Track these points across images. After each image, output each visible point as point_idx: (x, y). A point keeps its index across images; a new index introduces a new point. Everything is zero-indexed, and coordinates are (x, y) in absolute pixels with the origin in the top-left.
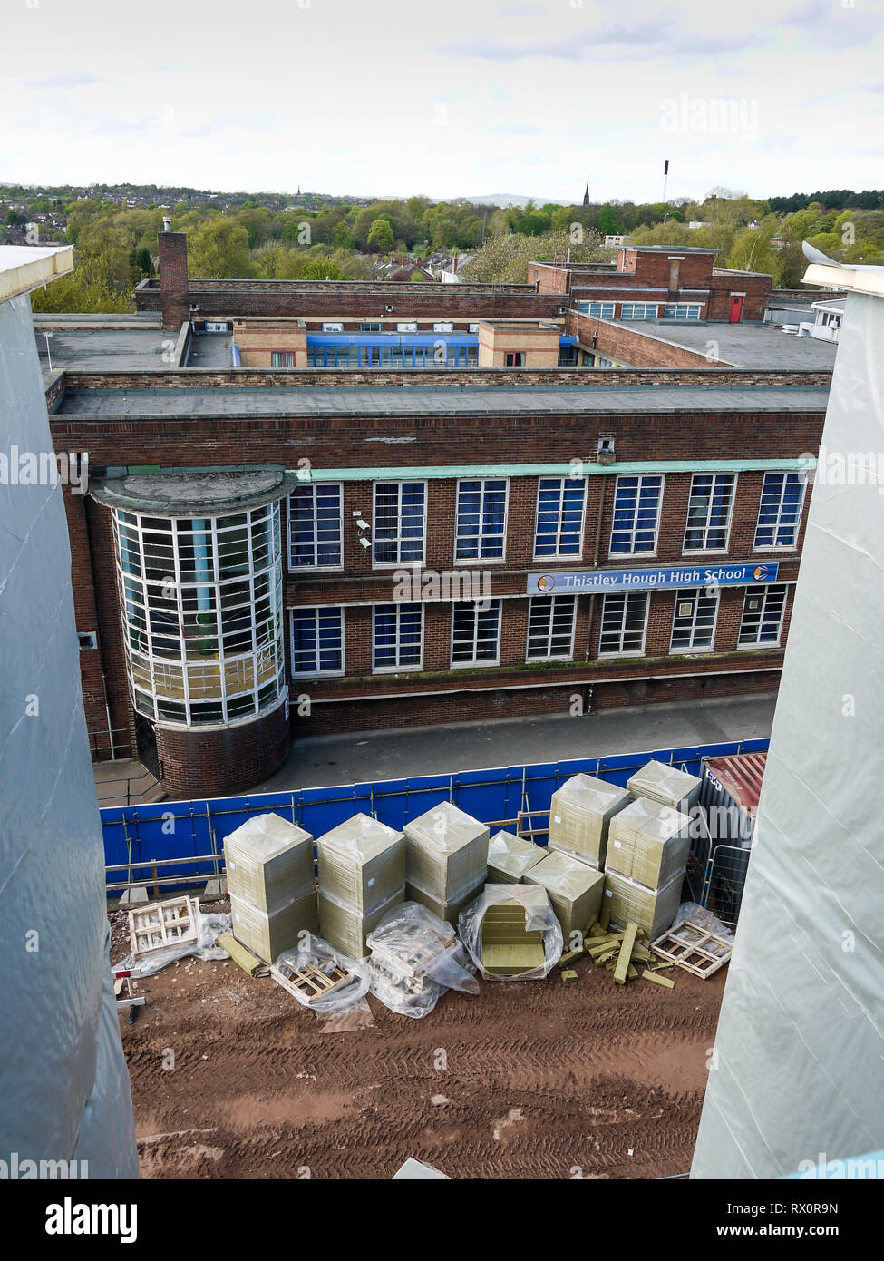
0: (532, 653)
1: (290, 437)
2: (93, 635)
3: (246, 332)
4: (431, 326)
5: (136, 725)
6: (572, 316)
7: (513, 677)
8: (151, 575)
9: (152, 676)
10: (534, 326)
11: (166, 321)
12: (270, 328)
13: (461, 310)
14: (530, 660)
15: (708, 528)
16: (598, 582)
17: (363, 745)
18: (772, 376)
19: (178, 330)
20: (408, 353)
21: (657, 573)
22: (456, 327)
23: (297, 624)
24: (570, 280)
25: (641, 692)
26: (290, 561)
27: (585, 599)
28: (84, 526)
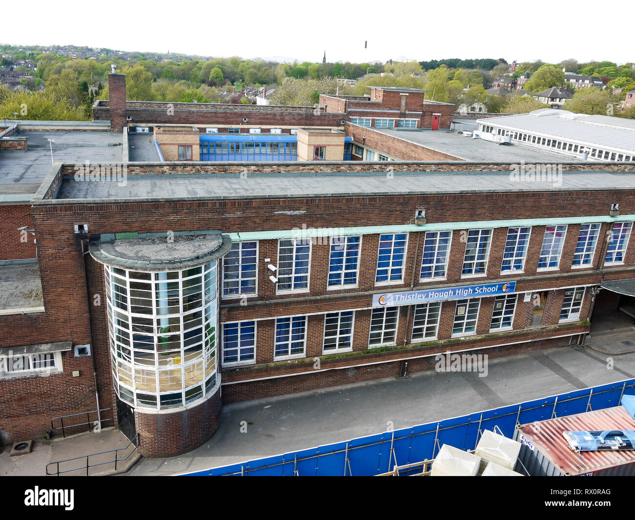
0: (372, 342)
1: (226, 212)
2: (88, 347)
3: (162, 134)
4: (269, 130)
5: (117, 405)
6: (349, 126)
7: (362, 358)
8: (134, 310)
9: (133, 377)
10: (329, 131)
11: (113, 126)
12: (177, 131)
13: (286, 121)
14: (371, 346)
15: (476, 261)
16: (414, 298)
17: (268, 409)
18: (491, 166)
19: (122, 132)
21: (448, 291)
22: (283, 131)
23: (226, 332)
24: (346, 105)
26: (223, 292)
27: (404, 309)
28: (84, 274)
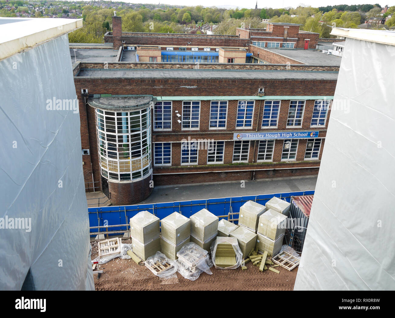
0: (234, 160)
1: (155, 85)
2: (88, 150)
3: (141, 50)
4: (203, 49)
5: (102, 180)
6: (251, 46)
7: (228, 167)
8: (108, 130)
9: (108, 164)
10: (238, 49)
11: (114, 46)
12: (149, 49)
13: (213, 44)
14: (234, 162)
15: (295, 119)
16: (257, 136)
17: (177, 189)
18: (318, 68)
19: (118, 49)
20: (195, 58)
21: (277, 134)
22: (211, 49)
23: (156, 148)
24: (250, 34)
25: (271, 173)
26: (154, 127)
27: (253, 142)
28: (86, 114)
